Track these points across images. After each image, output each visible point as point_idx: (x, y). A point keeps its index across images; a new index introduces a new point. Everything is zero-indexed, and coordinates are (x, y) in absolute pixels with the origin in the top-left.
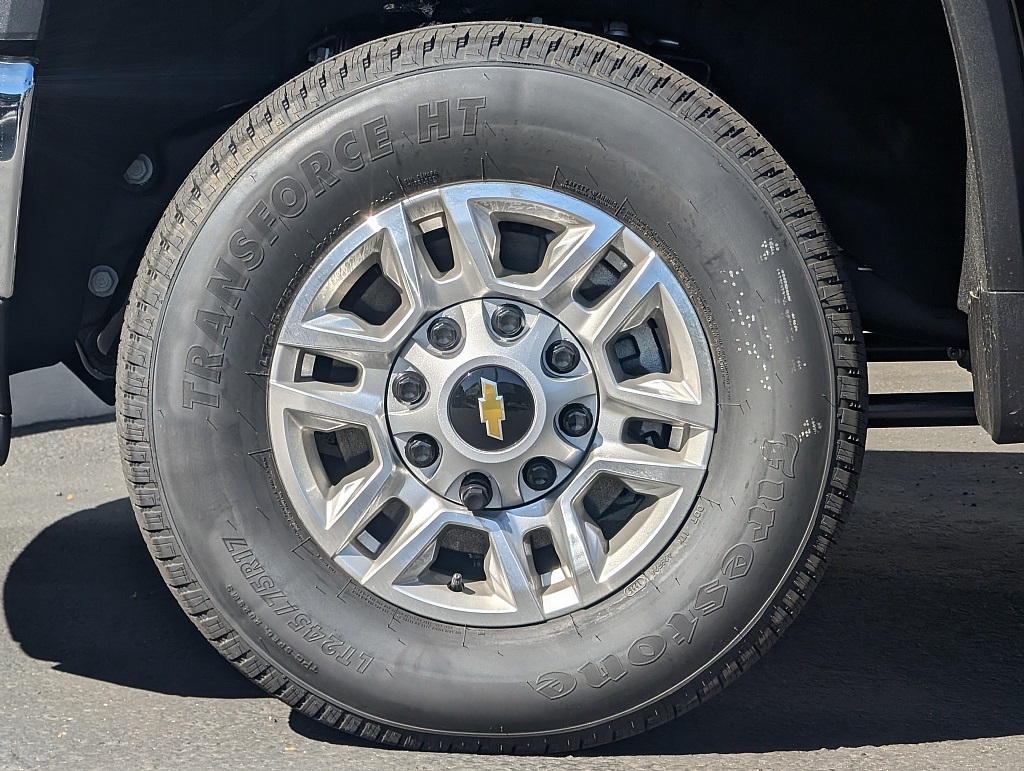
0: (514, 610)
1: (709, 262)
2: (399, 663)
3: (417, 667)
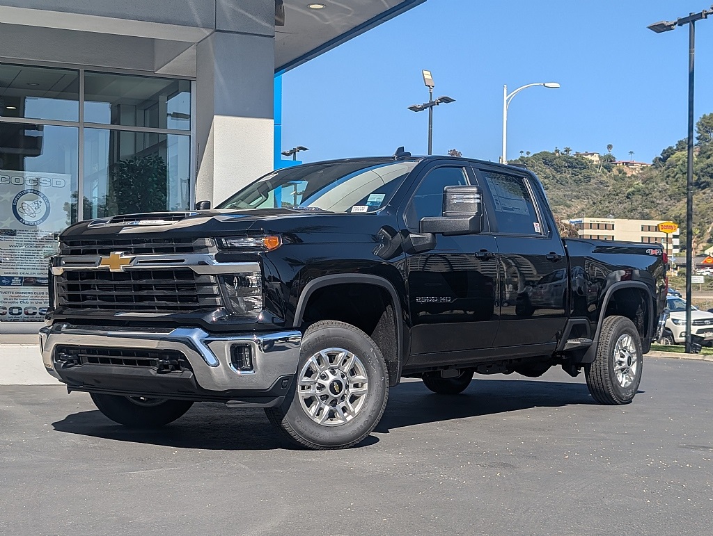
0: (343, 422)
1: (363, 354)
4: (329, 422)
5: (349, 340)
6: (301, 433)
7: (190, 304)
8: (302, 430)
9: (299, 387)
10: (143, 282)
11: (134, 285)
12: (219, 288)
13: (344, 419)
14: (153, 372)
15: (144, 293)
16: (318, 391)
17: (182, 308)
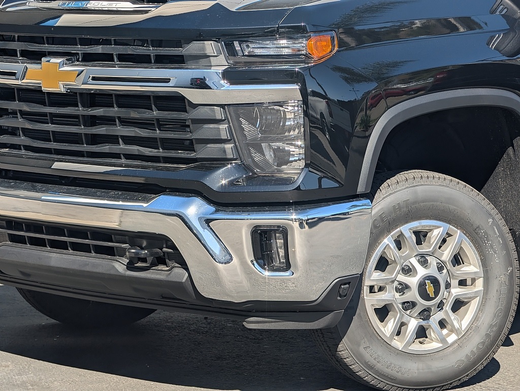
0: (442, 345)
1: (475, 230)
2: (418, 370)
3: (423, 369)
4: (416, 347)
5: (452, 207)
6: (371, 367)
7: (181, 154)
8: (372, 361)
9: (366, 290)
10: (99, 111)
11: (83, 116)
12: (229, 127)
13: (443, 340)
14: (120, 266)
15: (102, 130)
16: (397, 295)
17: (167, 160)
